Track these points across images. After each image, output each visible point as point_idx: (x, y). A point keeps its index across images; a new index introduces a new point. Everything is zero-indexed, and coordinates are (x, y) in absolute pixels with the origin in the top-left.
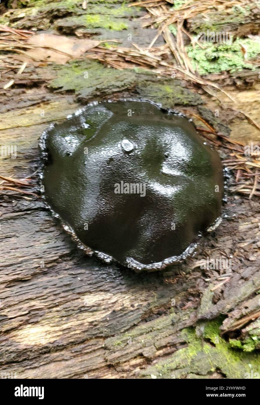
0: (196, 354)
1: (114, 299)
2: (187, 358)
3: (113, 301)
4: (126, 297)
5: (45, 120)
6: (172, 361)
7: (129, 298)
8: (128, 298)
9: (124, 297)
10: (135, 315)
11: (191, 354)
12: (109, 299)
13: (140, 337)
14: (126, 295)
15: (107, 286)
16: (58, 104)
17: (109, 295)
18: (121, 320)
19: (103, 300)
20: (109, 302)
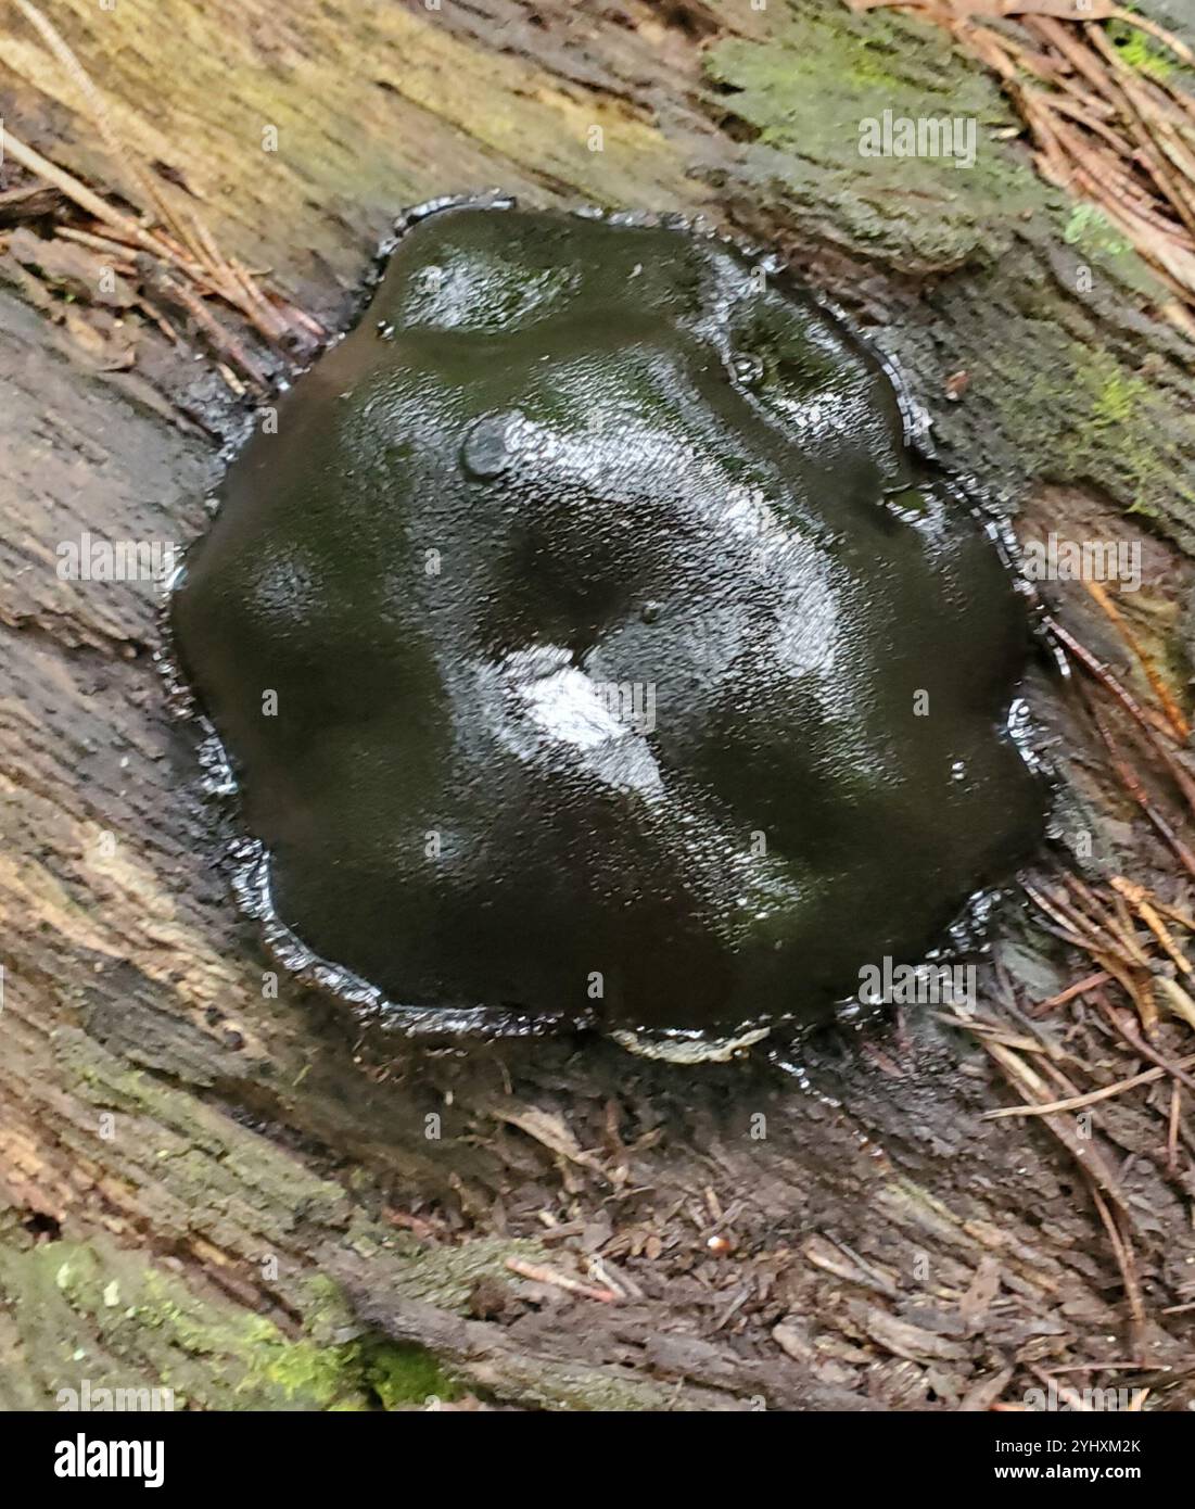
0: (289, 1391)
1: (169, 934)
2: (250, 1365)
3: (156, 931)
4: (214, 969)
5: (552, 168)
6: (199, 1320)
7: (226, 981)
8: (216, 977)
9: (209, 963)
10: (197, 1050)
11: (276, 1374)
12: (153, 915)
13: (165, 1133)
14: (221, 960)
15: (178, 869)
16: (652, 144)
17: (164, 903)
18: (144, 1016)
19: (132, 897)
20: (143, 925)
